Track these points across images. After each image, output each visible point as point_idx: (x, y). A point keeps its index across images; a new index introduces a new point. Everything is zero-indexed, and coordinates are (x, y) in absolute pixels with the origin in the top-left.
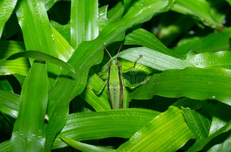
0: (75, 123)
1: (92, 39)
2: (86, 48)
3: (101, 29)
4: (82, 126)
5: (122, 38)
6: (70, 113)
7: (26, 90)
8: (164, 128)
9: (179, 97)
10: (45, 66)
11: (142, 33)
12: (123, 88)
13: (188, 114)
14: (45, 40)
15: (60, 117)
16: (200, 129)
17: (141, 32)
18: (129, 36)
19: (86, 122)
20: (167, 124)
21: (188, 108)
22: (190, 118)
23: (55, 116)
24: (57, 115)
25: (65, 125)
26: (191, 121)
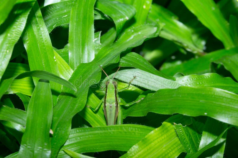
0: (77, 137)
1: (88, 61)
2: (84, 70)
3: (97, 53)
4: (84, 140)
5: (117, 60)
6: (72, 128)
7: (32, 107)
8: (158, 142)
9: (173, 114)
10: (49, 85)
11: (134, 57)
12: (119, 106)
13: (180, 130)
14: (47, 61)
15: (63, 132)
16: (190, 143)
17: (133, 55)
18: (123, 59)
19: (87, 137)
20: (161, 139)
21: (180, 124)
22: (181, 133)
23: (58, 130)
24: (60, 130)
25: (68, 139)
26: (182, 136)
